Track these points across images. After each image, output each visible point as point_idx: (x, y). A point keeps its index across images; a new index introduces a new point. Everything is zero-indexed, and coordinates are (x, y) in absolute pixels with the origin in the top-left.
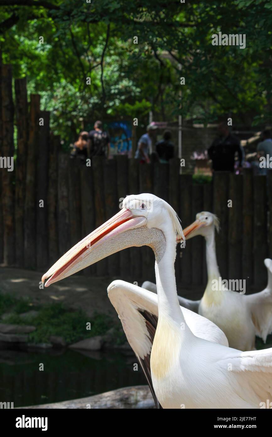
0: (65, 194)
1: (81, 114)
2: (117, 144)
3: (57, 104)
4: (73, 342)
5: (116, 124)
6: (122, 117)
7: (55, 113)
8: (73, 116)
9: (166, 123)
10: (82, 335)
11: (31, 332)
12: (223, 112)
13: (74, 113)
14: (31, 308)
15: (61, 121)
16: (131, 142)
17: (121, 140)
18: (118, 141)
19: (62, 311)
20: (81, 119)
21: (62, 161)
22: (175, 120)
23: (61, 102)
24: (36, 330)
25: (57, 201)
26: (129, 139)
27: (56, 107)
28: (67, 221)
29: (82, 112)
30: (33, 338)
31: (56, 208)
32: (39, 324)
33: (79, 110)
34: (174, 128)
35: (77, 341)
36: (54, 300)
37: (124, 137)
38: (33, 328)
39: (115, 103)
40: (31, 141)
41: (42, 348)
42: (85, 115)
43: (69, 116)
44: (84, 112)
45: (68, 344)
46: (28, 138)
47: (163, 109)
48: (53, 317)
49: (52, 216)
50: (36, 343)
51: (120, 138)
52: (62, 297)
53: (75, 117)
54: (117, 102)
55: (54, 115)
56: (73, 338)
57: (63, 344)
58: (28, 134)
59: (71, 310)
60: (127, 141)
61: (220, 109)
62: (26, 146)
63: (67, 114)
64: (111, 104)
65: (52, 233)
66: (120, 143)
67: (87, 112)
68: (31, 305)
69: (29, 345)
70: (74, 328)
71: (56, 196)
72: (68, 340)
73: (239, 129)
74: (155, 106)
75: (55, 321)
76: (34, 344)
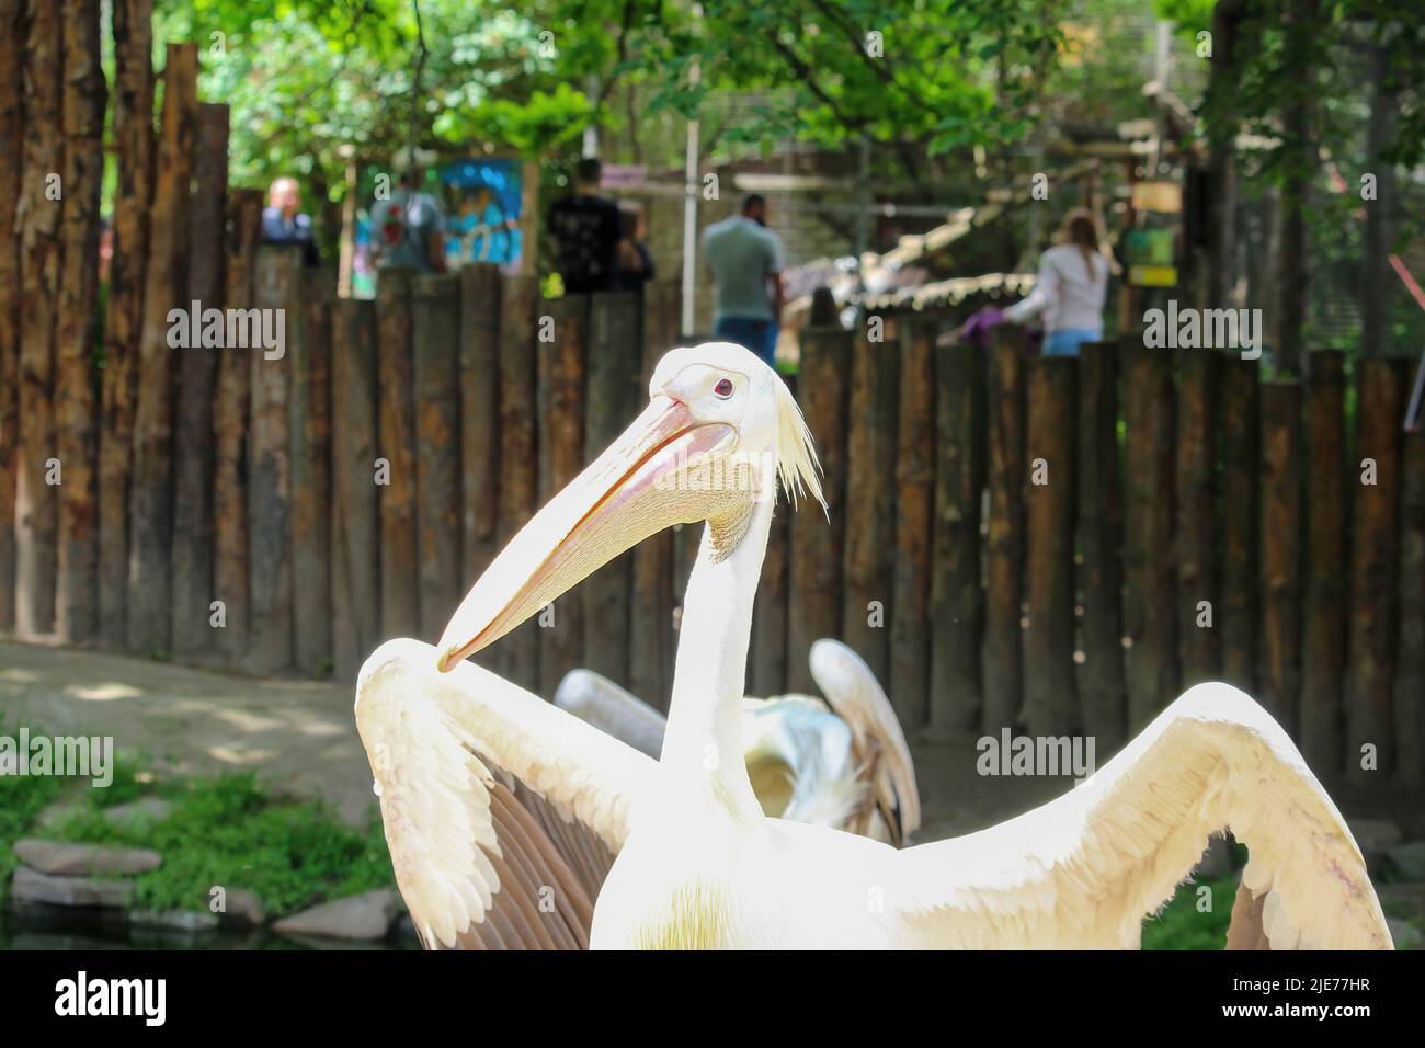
0: (278, 395)
1: (346, 133)
2: (468, 241)
3: (264, 94)
4: (289, 909)
5: (469, 171)
6: (489, 147)
7: (257, 126)
8: (319, 138)
9: (644, 169)
10: (321, 886)
11: (146, 872)
12: (840, 132)
13: (323, 130)
14: (146, 790)
15: (275, 154)
16: (517, 235)
17: (485, 228)
18: (473, 231)
19: (255, 803)
20: (347, 151)
21: (271, 279)
22: (675, 164)
23: (277, 90)
24: (162, 866)
25: (247, 420)
26: (511, 222)
27: (262, 106)
28: (282, 491)
29: (348, 126)
30: (149, 894)
31: (244, 444)
32: (174, 844)
33: (341, 117)
34: (671, 189)
35: (303, 907)
36: (226, 765)
37: (495, 216)
38: (151, 858)
39: (466, 99)
40: (163, 209)
41: (179, 930)
42: (362, 136)
43: (304, 137)
44: (358, 127)
45: (272, 918)
46: (151, 199)
47: (634, 123)
48: (223, 820)
49: (228, 471)
50: (161, 911)
51: (482, 219)
52: (257, 755)
53: (327, 141)
54: (474, 95)
55: (252, 135)
56: (291, 897)
57: (256, 916)
58: (152, 181)
59: (287, 800)
60: (505, 229)
61: (830, 124)
62: (146, 225)
63: (296, 132)
64: (452, 99)
65: (228, 532)
66: (480, 237)
67: (368, 126)
68: (145, 778)
69: (135, 916)
70: (296, 863)
71: (246, 402)
72: (274, 903)
73: (898, 200)
74: (606, 106)
75: (228, 834)
76: (152, 915)
